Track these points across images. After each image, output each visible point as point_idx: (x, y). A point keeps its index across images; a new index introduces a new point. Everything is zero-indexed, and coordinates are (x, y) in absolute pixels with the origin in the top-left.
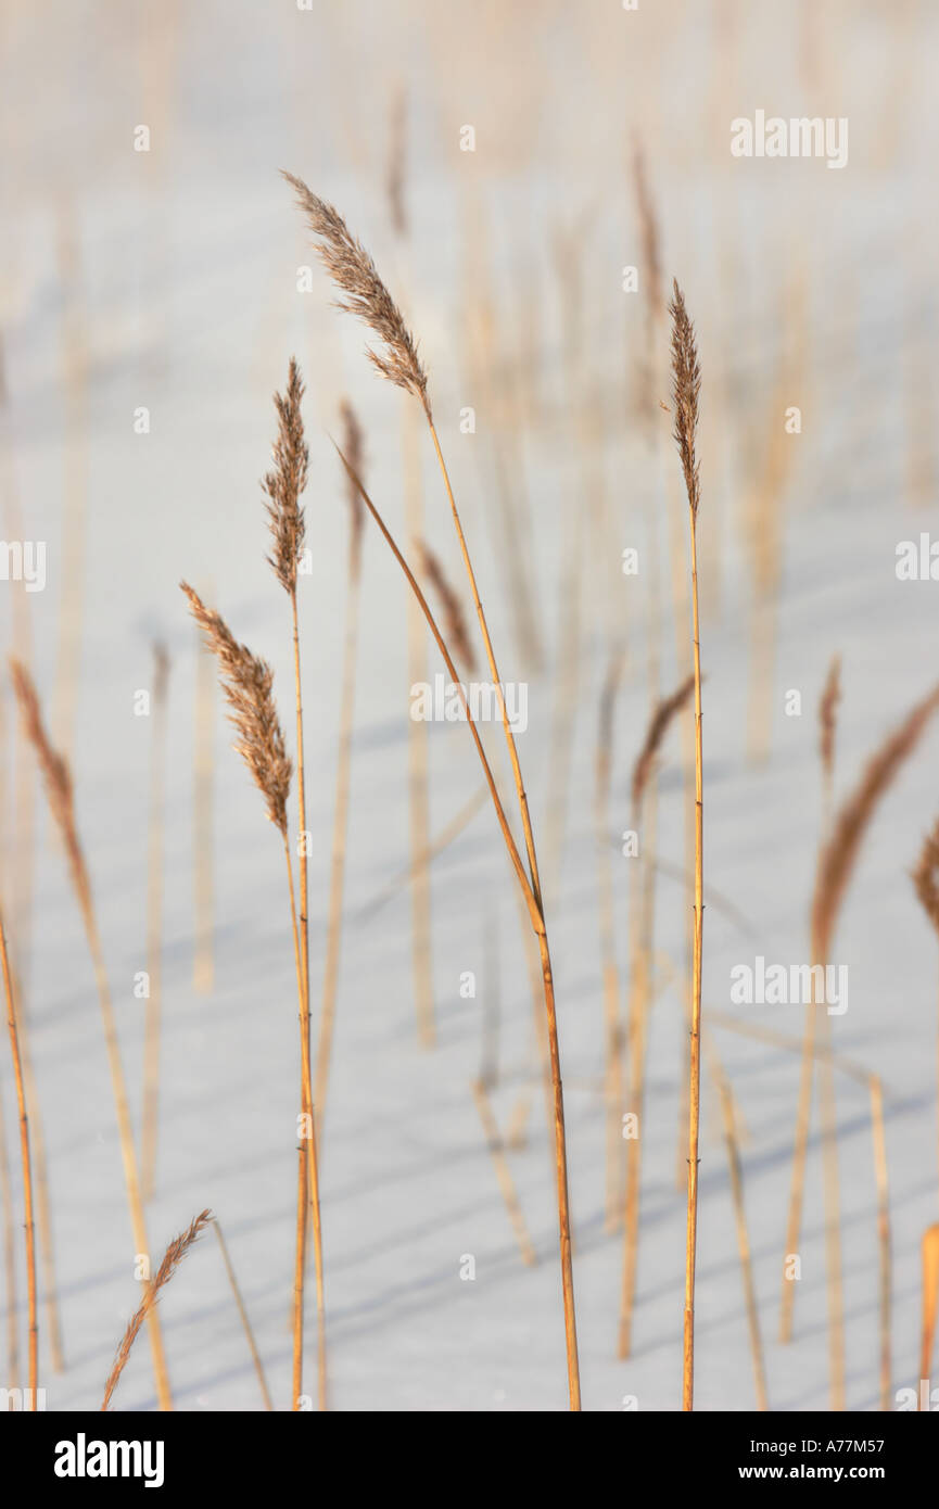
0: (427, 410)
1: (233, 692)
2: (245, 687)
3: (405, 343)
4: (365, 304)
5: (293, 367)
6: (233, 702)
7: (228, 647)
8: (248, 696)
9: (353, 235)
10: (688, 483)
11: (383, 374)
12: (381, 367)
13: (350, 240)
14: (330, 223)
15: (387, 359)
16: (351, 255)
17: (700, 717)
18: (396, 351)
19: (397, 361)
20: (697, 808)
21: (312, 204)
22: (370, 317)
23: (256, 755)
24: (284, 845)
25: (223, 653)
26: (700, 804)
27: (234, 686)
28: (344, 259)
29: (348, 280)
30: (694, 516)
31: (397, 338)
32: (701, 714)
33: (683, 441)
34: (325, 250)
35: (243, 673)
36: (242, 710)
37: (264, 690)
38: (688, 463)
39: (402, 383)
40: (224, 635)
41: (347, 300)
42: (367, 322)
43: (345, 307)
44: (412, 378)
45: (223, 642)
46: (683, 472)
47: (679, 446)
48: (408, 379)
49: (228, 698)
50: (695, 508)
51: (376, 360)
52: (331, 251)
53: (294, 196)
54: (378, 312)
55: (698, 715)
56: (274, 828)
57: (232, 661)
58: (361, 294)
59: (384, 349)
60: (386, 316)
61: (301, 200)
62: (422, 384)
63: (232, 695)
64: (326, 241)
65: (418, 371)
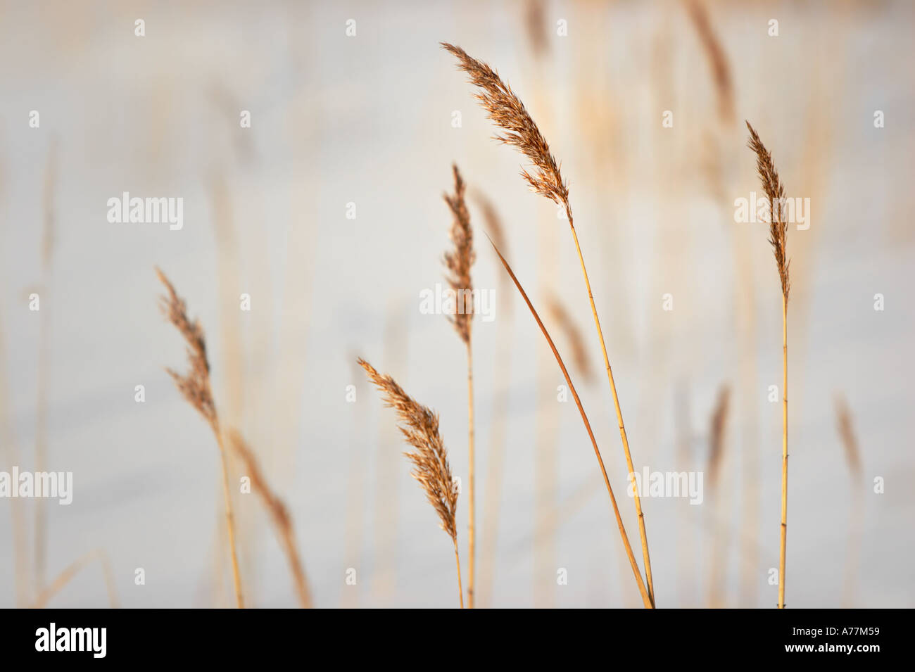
0: (569, 216)
1: (410, 433)
2: (419, 427)
3: (551, 165)
4: (519, 137)
5: (456, 170)
6: (410, 441)
7: (402, 400)
8: (422, 435)
9: (506, 84)
10: (781, 277)
11: (535, 189)
12: (533, 184)
13: (504, 88)
14: (486, 77)
15: (537, 178)
16: (506, 99)
17: (787, 458)
18: (543, 171)
19: (544, 179)
20: (782, 528)
21: (471, 65)
22: (523, 147)
23: (431, 480)
24: (453, 548)
25: (399, 405)
26: (784, 525)
27: (410, 429)
28: (501, 103)
29: (504, 120)
30: (786, 302)
31: (544, 162)
32: (787, 456)
33: (777, 244)
34: (485, 98)
35: (416, 417)
36: (418, 446)
37: (434, 429)
38: (781, 261)
39: (549, 195)
40: (397, 391)
41: (504, 134)
42: (522, 150)
43: (503, 140)
44: (556, 192)
45: (397, 396)
46: (777, 268)
47: (774, 248)
48: (553, 192)
49: (406, 438)
50: (786, 295)
51: (529, 178)
52: (488, 96)
53: (456, 60)
54: (528, 142)
55: (785, 456)
56: (446, 535)
57: (406, 410)
58: (515, 129)
59: (535, 171)
60: (535, 144)
61: (462, 63)
62: (564, 196)
63: (409, 436)
64: (484, 91)
65: (561, 187)
